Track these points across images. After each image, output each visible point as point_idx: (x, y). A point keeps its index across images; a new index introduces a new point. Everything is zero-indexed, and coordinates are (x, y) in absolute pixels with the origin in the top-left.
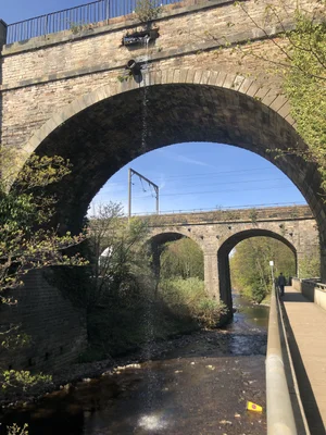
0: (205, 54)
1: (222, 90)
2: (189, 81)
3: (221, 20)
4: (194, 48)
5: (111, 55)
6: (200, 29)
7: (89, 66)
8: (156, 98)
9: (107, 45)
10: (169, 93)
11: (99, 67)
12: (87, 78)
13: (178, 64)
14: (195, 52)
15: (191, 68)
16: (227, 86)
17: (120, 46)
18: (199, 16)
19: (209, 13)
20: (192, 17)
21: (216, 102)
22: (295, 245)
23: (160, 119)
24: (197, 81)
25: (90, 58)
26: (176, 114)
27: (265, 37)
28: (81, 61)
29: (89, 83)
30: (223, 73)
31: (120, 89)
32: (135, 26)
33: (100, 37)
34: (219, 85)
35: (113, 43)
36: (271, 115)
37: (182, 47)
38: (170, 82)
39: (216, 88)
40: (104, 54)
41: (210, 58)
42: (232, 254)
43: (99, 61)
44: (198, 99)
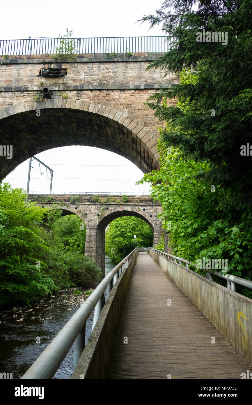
0: (98, 93)
1: (107, 118)
2: (85, 109)
3: (110, 72)
4: (91, 87)
5: (30, 81)
6: (96, 75)
7: (13, 85)
8: (61, 115)
9: (29, 73)
10: (71, 114)
11: (20, 88)
12: (10, 94)
13: (79, 96)
14: (91, 90)
15: (88, 100)
16: (111, 117)
17: (38, 76)
18: (96, 66)
19: (103, 66)
20: (91, 65)
21: (103, 125)
22: (153, 224)
23: (62, 129)
24: (91, 110)
25: (14, 80)
26: (74, 127)
27: (137, 89)
28: (6, 81)
29: (12, 98)
30: (108, 108)
31: (35, 106)
32: (51, 63)
33: (23, 66)
34: (106, 115)
35: (32, 72)
36: (138, 140)
37: (83, 85)
38: (72, 107)
39: (103, 117)
40: (25, 79)
41: (101, 96)
42: (108, 229)
43: (21, 84)
44: (91, 120)
